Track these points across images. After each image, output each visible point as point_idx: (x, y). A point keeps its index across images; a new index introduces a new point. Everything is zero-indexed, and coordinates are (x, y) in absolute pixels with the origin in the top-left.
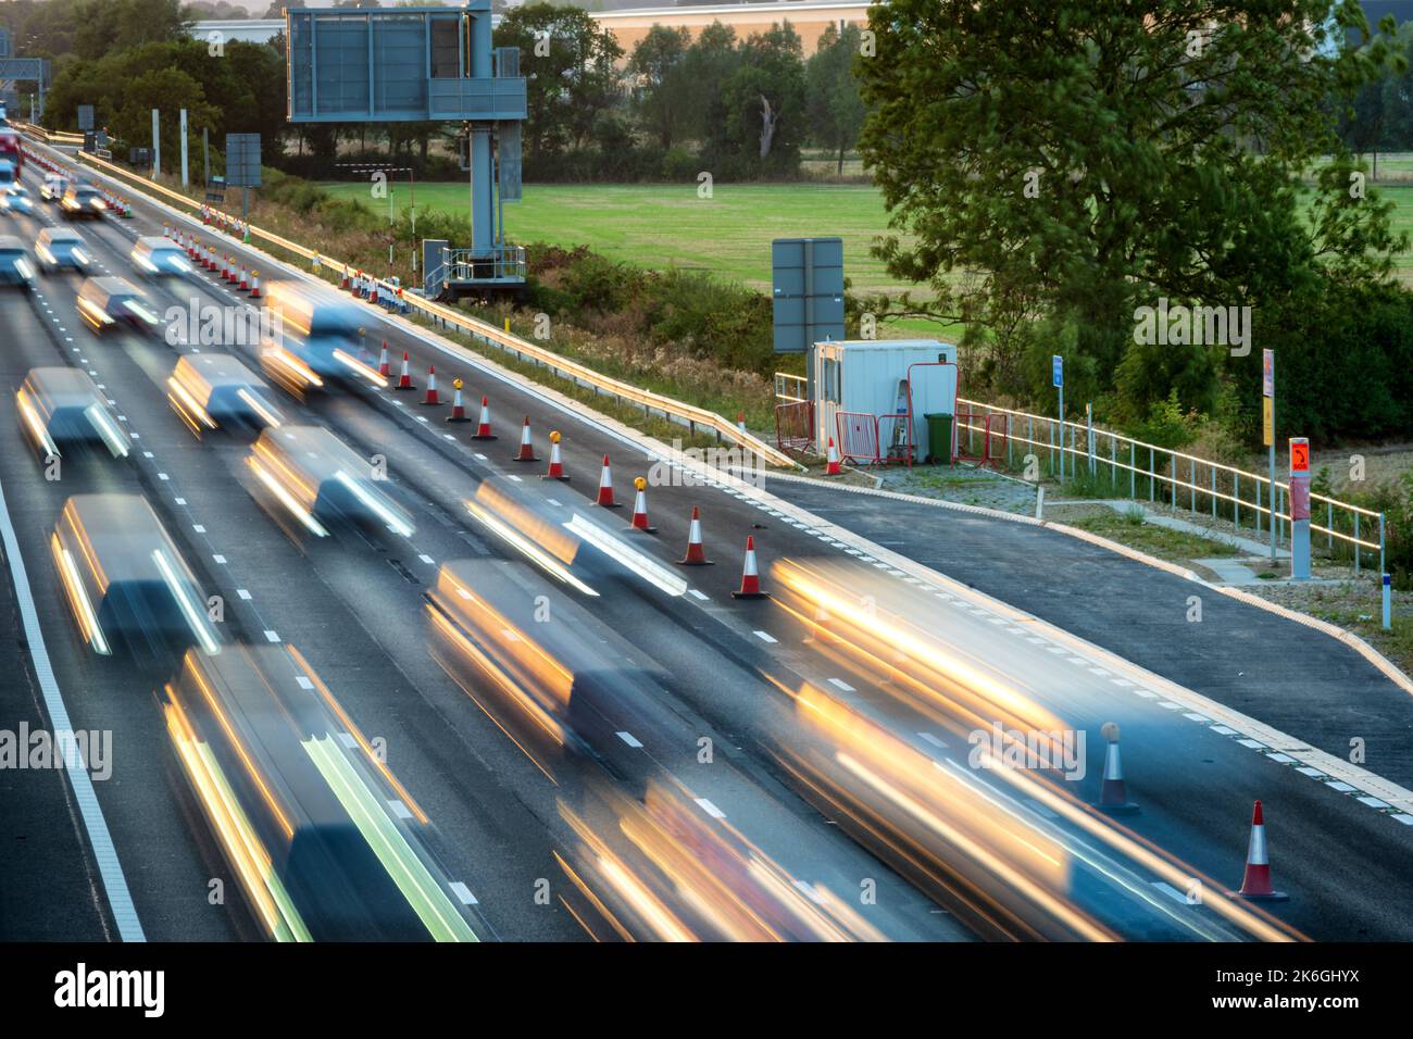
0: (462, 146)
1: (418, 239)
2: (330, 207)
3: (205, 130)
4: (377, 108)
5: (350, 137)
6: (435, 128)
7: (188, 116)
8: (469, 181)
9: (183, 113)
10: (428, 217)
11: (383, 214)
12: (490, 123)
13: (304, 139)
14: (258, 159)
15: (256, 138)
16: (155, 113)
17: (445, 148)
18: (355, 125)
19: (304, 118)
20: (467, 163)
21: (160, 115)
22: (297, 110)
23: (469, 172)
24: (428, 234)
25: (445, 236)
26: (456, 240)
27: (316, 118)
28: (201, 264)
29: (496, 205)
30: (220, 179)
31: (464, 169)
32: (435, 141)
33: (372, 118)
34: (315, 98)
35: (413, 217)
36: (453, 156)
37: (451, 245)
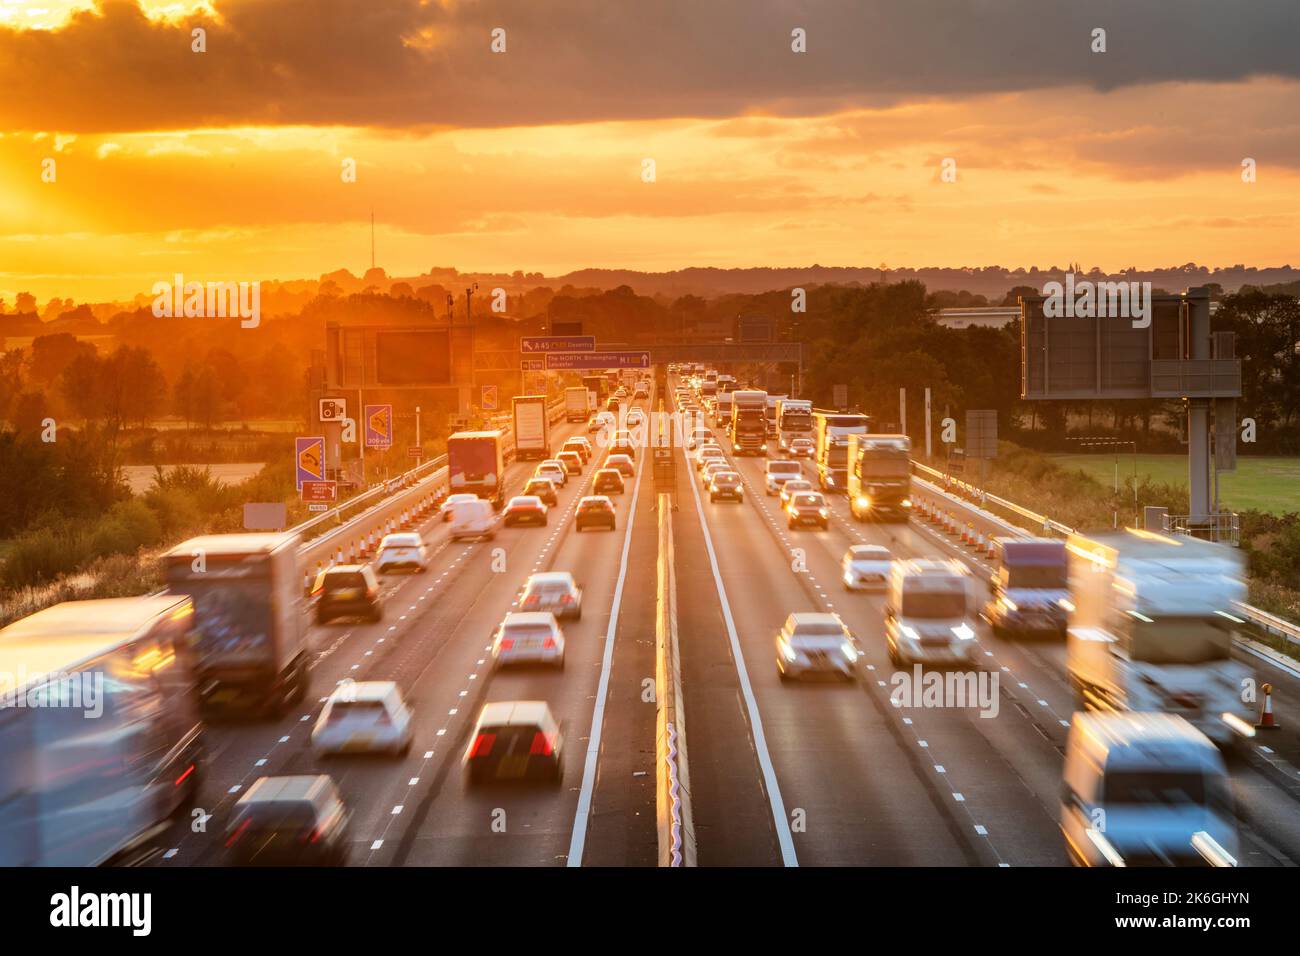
0: (1181, 422)
1: (1140, 506)
2: (1059, 477)
3: (947, 407)
4: (1103, 387)
5: (1080, 413)
6: (1157, 405)
7: (932, 395)
8: (1187, 453)
9: (928, 392)
10: (1149, 486)
11: (1107, 484)
12: (1208, 400)
13: (1036, 415)
14: (995, 433)
15: (993, 413)
16: (902, 391)
17: (1165, 423)
18: (1083, 402)
19: (1035, 396)
20: (1186, 437)
21: (906, 393)
22: (1030, 388)
23: (1187, 446)
24: (1149, 501)
25: (1165, 504)
26: (1176, 508)
27: (1047, 396)
28: (942, 528)
29: (1212, 475)
30: (961, 452)
31: (1182, 442)
32: (1157, 417)
33: (1099, 395)
34: (1047, 377)
35: (1136, 486)
36: (1172, 430)
37: (1170, 512)
